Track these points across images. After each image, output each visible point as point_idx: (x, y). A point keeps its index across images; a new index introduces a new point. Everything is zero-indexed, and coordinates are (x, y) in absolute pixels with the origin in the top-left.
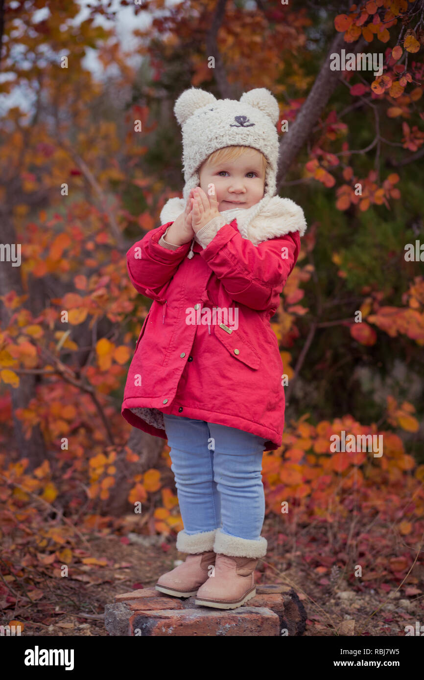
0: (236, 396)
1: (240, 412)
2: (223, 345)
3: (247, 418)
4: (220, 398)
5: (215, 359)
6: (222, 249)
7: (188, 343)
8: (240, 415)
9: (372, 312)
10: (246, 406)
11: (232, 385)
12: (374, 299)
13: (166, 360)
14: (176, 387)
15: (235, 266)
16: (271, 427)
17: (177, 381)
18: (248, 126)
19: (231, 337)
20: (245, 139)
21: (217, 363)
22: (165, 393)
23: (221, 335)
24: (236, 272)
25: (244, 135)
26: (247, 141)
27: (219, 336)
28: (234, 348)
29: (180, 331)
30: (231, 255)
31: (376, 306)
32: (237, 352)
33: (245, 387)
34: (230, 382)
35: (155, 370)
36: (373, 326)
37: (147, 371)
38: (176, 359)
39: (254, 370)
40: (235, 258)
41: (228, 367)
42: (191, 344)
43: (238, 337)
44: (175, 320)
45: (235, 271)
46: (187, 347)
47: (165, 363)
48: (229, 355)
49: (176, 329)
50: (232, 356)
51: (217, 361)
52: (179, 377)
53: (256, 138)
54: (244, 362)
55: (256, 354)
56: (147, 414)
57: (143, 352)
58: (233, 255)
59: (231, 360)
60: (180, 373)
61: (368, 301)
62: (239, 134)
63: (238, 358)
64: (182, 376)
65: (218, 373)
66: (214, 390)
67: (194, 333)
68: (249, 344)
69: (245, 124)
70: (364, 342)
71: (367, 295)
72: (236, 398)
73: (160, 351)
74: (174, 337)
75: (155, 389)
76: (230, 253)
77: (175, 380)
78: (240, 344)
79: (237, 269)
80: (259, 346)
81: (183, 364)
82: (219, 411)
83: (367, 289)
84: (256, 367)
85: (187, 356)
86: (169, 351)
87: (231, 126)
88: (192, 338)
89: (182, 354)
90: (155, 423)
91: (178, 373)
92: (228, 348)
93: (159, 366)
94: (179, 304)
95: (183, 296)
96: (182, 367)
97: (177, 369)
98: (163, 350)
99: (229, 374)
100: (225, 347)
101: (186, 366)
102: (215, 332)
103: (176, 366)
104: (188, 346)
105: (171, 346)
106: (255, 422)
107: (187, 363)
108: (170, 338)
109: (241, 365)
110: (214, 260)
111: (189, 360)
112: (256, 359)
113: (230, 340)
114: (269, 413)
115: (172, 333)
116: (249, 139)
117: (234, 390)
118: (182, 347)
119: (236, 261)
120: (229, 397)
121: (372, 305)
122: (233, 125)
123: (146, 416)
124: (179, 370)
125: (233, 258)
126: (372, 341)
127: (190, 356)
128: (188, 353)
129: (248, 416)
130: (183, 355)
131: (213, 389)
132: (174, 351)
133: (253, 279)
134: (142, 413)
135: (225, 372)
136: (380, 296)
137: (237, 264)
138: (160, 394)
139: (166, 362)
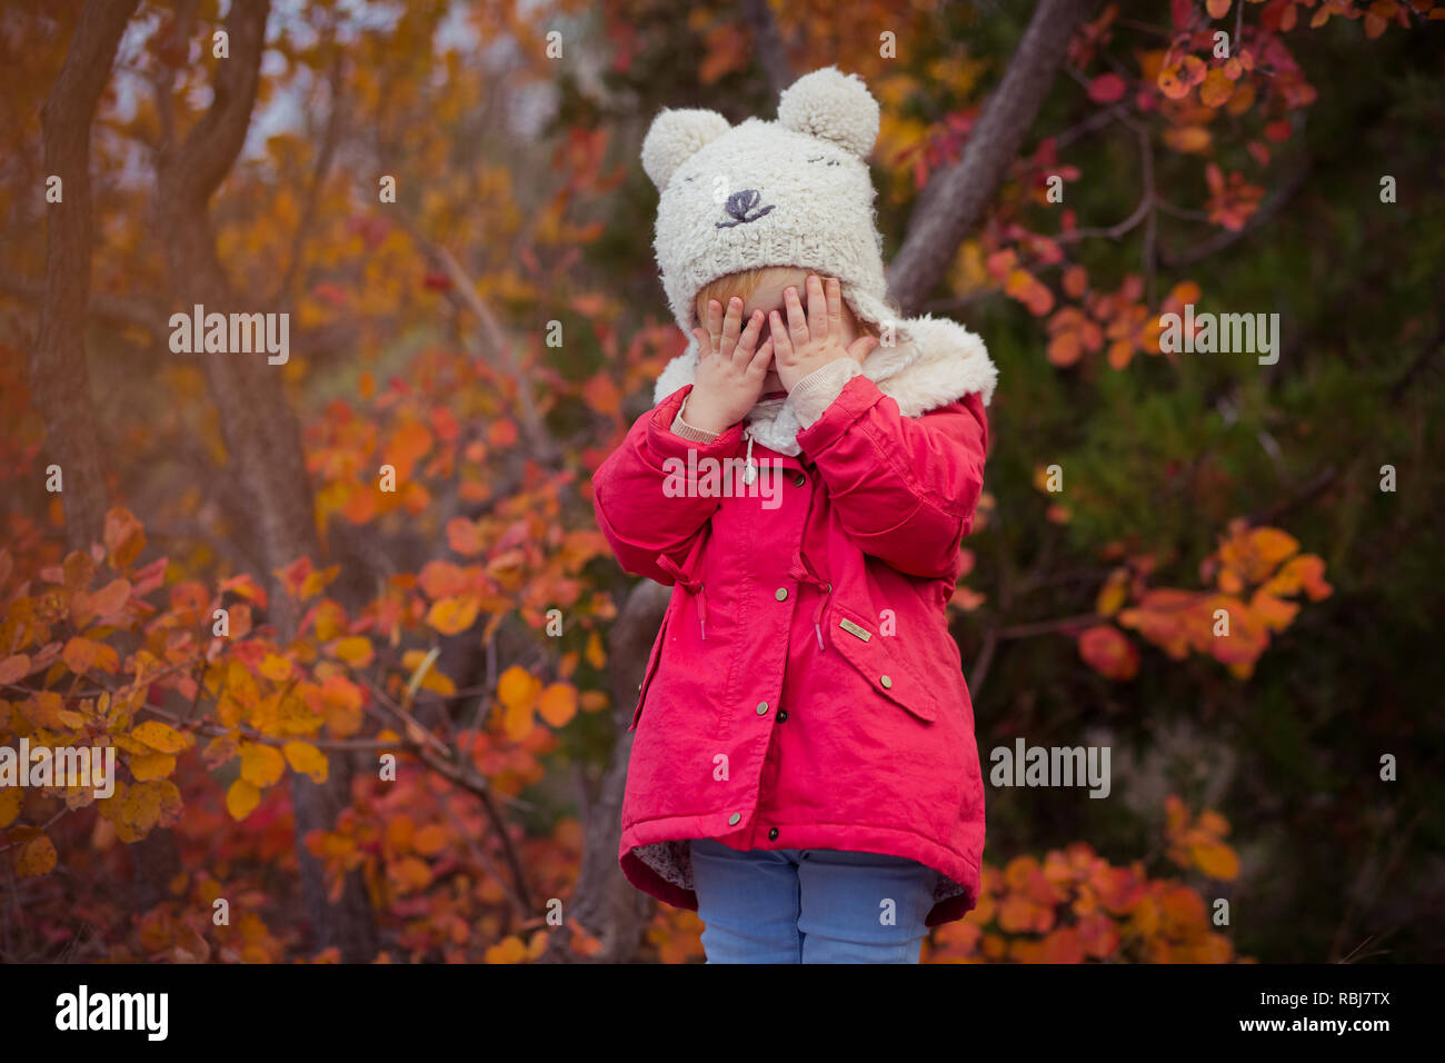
0: (899, 782)
1: (913, 821)
2: (855, 668)
3: (927, 833)
4: (863, 791)
5: (840, 702)
6: (856, 423)
7: (771, 678)
8: (914, 826)
9: (1130, 603)
10: (921, 806)
11: (886, 758)
12: (1133, 572)
13: (724, 724)
14: (757, 782)
15: (888, 460)
16: (970, 858)
17: (758, 768)
18: (755, 218)
19: (870, 649)
20: (752, 254)
21: (845, 710)
22: (730, 800)
23: (846, 644)
24: (890, 474)
25: (749, 244)
26: (757, 255)
27: (842, 648)
28: (879, 674)
29: (750, 652)
30: (879, 435)
31: (1138, 588)
32: (887, 681)
33: (913, 762)
34: (883, 752)
35: (700, 750)
36: (1131, 635)
37: (679, 753)
38: (746, 720)
39: (926, 724)
40: (889, 442)
41: (870, 717)
42: (779, 680)
43: (883, 649)
44: (733, 630)
45: (885, 471)
46: (771, 689)
47: (721, 732)
48: (869, 689)
49: (739, 650)
50: (879, 692)
51: (845, 707)
52: (762, 759)
53: (778, 241)
54: (906, 705)
55: (925, 687)
56: (665, 857)
57: (663, 710)
58: (884, 435)
59: (876, 702)
60: (763, 750)
61: (1119, 576)
62: (736, 245)
63: (891, 694)
64: (769, 758)
65: (851, 734)
66: (849, 775)
67: (783, 655)
68: (907, 665)
69: (747, 215)
70: (1109, 672)
71: (1117, 562)
72: (898, 789)
73: (705, 706)
74: (735, 669)
75: (706, 794)
76: (878, 430)
77: (752, 768)
78: (890, 664)
79: (890, 467)
80: (928, 670)
81: (768, 728)
82: (863, 821)
83: (1115, 548)
84: (932, 717)
85: (774, 709)
86: (729, 703)
87: (719, 226)
88: (780, 667)
89: (761, 704)
90: (681, 876)
91: (756, 751)
92: (866, 674)
93: (709, 741)
94: (737, 591)
95: (744, 572)
96: (766, 735)
97: (753, 743)
98: (714, 702)
99: (875, 734)
100: (861, 673)
101: (773, 733)
102: (833, 640)
103: (749, 733)
104: (773, 684)
105: (731, 691)
106: (941, 844)
107: (774, 726)
108: (726, 672)
109: (900, 713)
110: (839, 447)
111: (778, 719)
112: (928, 698)
113: (869, 654)
114: (964, 826)
115: (730, 660)
116: (761, 252)
117: (892, 770)
118: (758, 690)
119: (891, 448)
120: (884, 787)
121: (1127, 585)
122: (721, 222)
123: (662, 862)
124: (758, 743)
125: (884, 442)
126: (1130, 670)
127: (780, 710)
128: (775, 702)
129: (925, 827)
130: (762, 708)
131: (845, 772)
132: (739, 701)
133: (925, 494)
134: (654, 856)
135: (866, 728)
136: (1146, 564)
137: (892, 455)
138: (718, 803)
139: (724, 728)
